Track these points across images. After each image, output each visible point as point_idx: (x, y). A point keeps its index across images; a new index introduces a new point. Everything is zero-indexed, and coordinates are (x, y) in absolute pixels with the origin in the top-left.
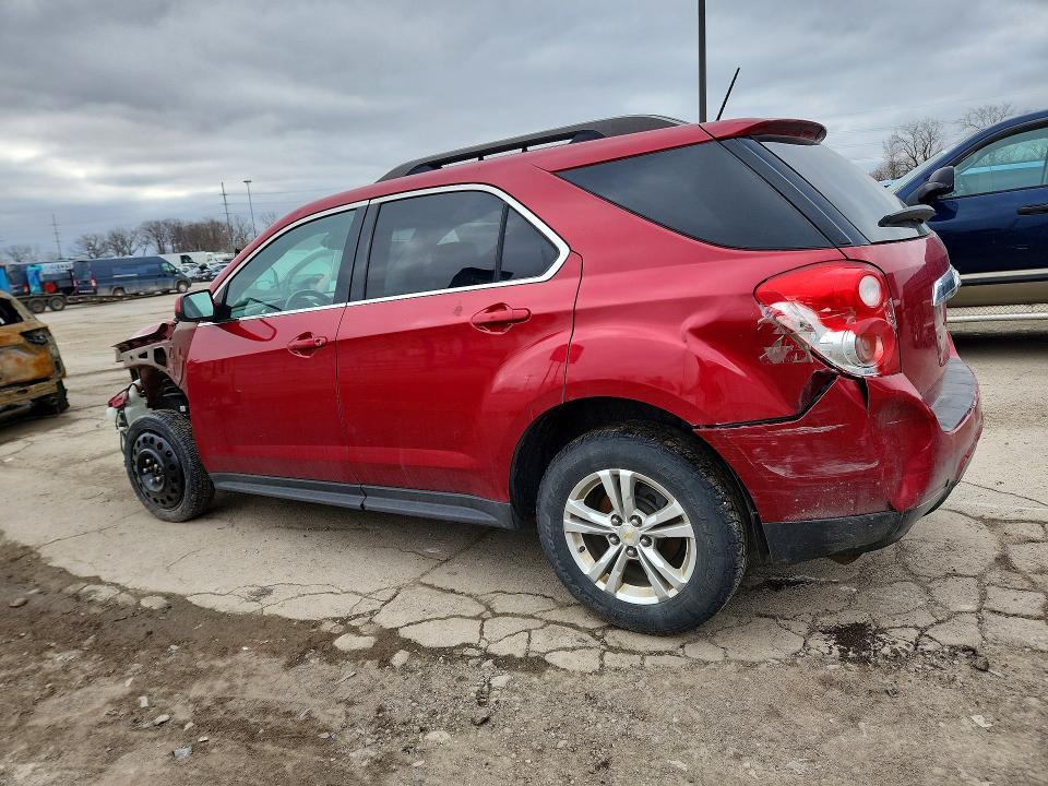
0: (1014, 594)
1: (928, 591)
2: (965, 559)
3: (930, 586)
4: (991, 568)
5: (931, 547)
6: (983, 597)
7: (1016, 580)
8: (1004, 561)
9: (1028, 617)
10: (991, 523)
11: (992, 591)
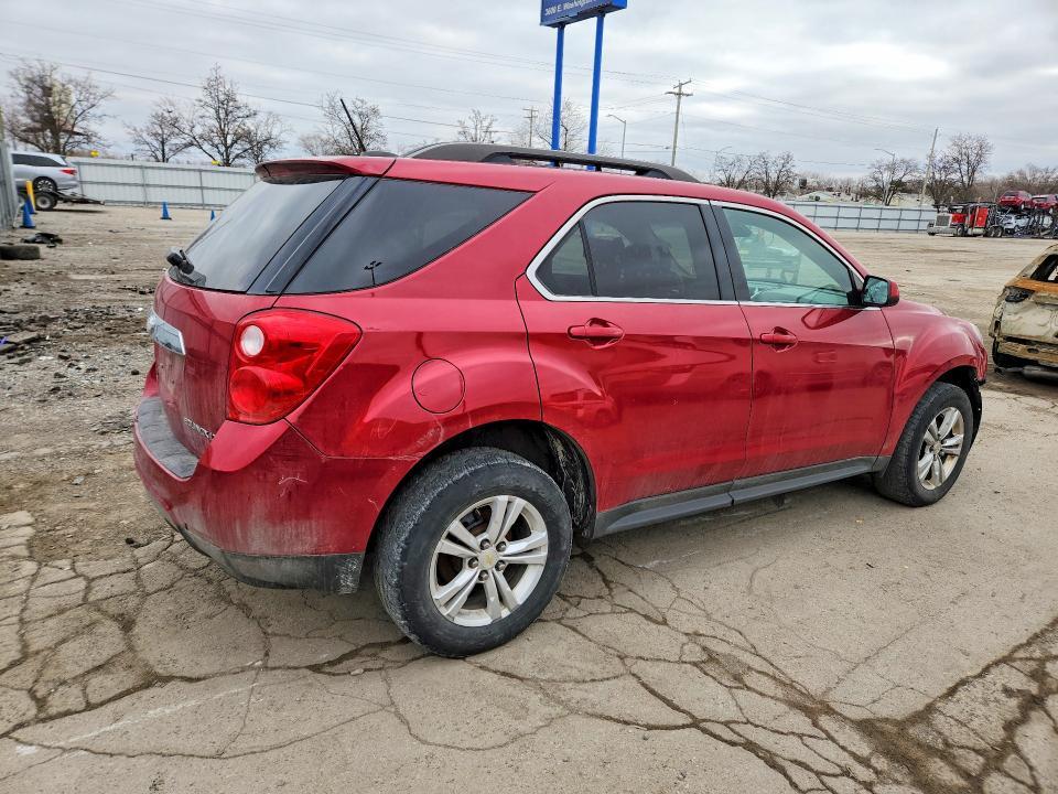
0: (115, 590)
1: (181, 567)
2: (163, 611)
3: (181, 572)
4: (138, 609)
5: (200, 612)
6: (137, 579)
7: (113, 608)
8: (126, 624)
9: (101, 577)
10: (151, 680)
11: (133, 587)
